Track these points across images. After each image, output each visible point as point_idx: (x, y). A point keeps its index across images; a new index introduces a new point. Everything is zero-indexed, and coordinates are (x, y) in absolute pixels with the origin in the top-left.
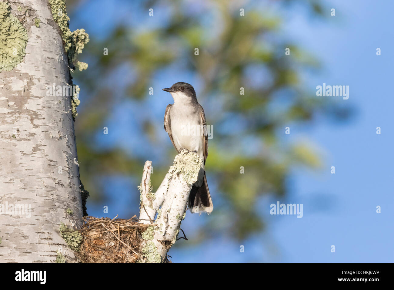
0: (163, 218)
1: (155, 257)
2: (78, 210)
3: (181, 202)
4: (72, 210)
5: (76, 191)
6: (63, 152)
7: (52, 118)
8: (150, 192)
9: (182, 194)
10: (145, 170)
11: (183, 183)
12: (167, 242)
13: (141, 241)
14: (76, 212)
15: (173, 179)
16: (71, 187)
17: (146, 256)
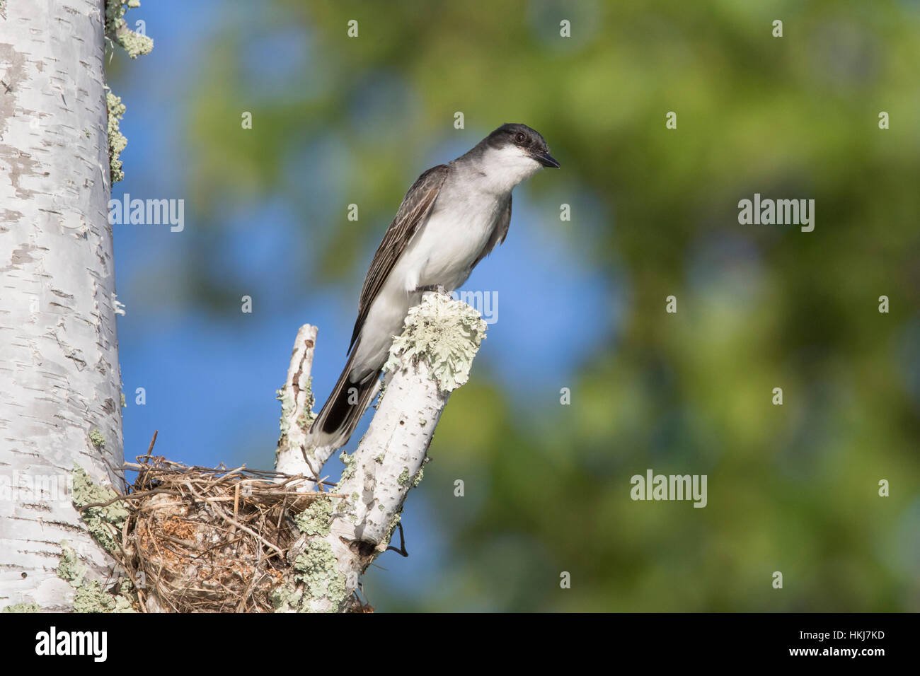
0: (364, 476)
1: (329, 583)
2: (117, 437)
3: (417, 437)
4: (103, 436)
5: (113, 385)
6: (88, 271)
7: (66, 174)
8: (309, 411)
9: (421, 415)
10: (296, 350)
11: (427, 386)
12: (364, 547)
13: (293, 536)
14: (111, 441)
15: (399, 373)
16: (103, 372)
17: (306, 578)
